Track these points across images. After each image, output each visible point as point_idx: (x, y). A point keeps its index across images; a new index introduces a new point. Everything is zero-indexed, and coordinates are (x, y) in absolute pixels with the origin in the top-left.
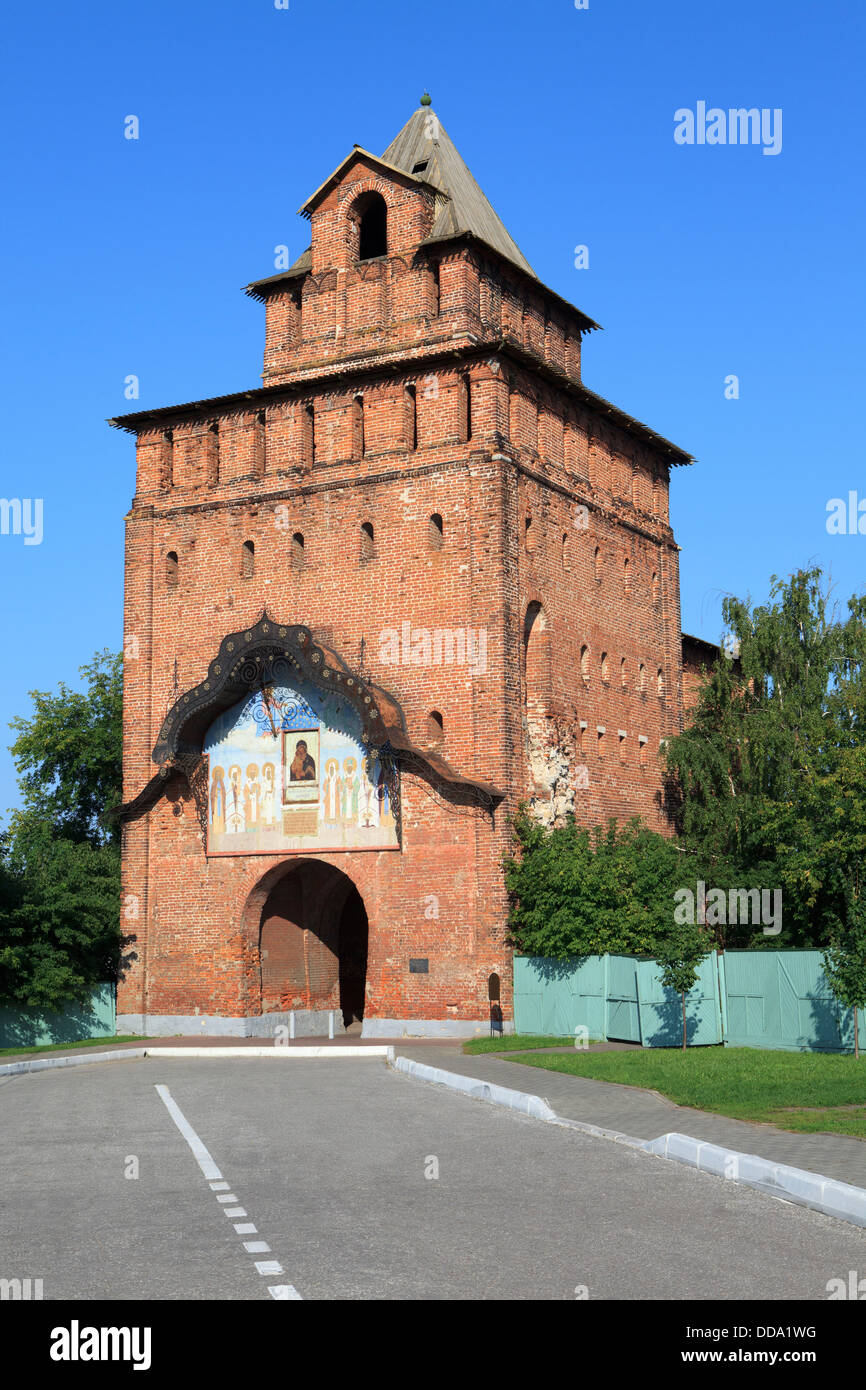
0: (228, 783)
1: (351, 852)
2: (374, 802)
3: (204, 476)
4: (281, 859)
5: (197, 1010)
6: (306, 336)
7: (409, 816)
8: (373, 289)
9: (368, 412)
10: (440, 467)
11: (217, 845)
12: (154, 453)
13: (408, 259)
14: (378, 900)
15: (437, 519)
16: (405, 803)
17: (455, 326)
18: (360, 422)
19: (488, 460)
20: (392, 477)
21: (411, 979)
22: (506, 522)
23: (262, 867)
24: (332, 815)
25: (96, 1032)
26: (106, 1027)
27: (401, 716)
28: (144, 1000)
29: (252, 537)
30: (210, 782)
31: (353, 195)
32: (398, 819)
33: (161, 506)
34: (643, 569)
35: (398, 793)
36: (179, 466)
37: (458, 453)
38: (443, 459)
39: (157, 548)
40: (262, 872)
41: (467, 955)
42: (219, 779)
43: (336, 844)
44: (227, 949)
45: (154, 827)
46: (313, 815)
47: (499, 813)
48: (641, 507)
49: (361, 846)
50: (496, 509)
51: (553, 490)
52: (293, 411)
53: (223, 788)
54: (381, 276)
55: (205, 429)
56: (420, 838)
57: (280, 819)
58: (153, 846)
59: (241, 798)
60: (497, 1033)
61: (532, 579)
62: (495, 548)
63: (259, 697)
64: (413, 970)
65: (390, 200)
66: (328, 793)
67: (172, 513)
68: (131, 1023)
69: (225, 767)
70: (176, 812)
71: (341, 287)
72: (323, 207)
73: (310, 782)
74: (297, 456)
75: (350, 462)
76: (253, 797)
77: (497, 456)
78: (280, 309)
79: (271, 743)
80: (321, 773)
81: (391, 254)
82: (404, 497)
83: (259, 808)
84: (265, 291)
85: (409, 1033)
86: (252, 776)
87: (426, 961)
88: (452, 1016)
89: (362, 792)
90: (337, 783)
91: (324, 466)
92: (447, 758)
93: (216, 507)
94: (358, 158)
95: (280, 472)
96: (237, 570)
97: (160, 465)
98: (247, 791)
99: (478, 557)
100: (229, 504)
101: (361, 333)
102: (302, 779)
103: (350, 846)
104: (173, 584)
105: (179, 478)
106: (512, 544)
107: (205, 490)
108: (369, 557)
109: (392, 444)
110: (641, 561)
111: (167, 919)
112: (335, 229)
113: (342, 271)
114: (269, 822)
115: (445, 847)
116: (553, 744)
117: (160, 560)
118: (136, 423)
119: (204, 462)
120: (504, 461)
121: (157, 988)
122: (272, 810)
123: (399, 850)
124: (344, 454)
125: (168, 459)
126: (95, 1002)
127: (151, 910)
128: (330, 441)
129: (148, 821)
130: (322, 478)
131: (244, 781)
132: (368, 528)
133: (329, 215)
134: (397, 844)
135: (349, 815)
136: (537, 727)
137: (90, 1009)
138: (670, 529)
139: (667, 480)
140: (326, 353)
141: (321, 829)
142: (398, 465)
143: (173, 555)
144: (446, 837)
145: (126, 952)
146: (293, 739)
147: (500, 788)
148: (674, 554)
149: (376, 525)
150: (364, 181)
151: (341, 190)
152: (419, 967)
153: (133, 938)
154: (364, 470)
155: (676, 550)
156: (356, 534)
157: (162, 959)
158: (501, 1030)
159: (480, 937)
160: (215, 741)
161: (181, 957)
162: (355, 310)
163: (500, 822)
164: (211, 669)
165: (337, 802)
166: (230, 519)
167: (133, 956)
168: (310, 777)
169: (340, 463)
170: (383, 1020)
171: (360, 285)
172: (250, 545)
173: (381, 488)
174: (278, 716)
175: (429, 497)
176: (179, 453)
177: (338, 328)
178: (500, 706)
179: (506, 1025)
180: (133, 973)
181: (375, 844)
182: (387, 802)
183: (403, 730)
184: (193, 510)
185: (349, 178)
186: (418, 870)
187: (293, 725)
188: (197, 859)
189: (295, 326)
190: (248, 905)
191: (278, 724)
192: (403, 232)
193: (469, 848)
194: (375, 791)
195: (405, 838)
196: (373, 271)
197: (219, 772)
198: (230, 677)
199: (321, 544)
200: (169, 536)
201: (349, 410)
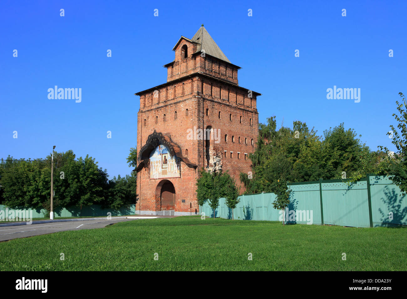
0: (153, 165)
1: (173, 178)
2: (176, 167)
3: (150, 104)
4: (162, 180)
5: (148, 210)
6: (174, 75)
7: (182, 170)
8: (185, 64)
9: (176, 89)
10: (188, 99)
11: (151, 177)
12: (142, 100)
13: (191, 57)
14: (177, 188)
15: (187, 110)
16: (182, 168)
17: (198, 70)
18: (175, 91)
19: (195, 97)
20: (180, 102)
21: (182, 204)
22: (199, 110)
23: (159, 181)
24: (170, 171)
25: (131, 214)
26: (134, 213)
27: (181, 150)
28: (140, 207)
29: (157, 116)
30: (150, 165)
31: (182, 46)
32: (180, 171)
33: (144, 110)
34: (247, 118)
35: (180, 166)
36: (146, 103)
37: (190, 96)
38: (188, 98)
39: (143, 119)
40: (159, 182)
41: (191, 199)
42: (152, 164)
43: (170, 177)
44: (153, 198)
45: (142, 174)
46: (166, 171)
47: (197, 170)
48: (247, 105)
49: (174, 177)
50: (197, 107)
51: (215, 102)
52: (164, 89)
53: (152, 166)
54: (187, 61)
55: (150, 95)
56: (184, 175)
57: (161, 172)
58: (142, 177)
59: (155, 168)
60: (196, 215)
61: (209, 121)
62: (196, 115)
63: (158, 147)
64: (183, 202)
65: (188, 46)
66: (169, 166)
67: (145, 111)
68: (137, 212)
69: (153, 161)
70: (145, 170)
71: (180, 64)
72: (177, 48)
73: (166, 164)
74: (165, 99)
75: (173, 99)
76: (157, 167)
77: (197, 96)
78: (169, 70)
79: (160, 156)
80: (168, 162)
81: (188, 57)
82: (182, 106)
83: (158, 169)
84: (167, 66)
85: (182, 214)
86: (157, 163)
87: (185, 200)
88: (189, 211)
89: (174, 166)
90: (170, 164)
91: (169, 100)
92: (189, 159)
93: (152, 110)
94: (182, 38)
95: (162, 102)
96: (155, 122)
97: (144, 102)
98: (156, 166)
99: (194, 117)
100: (154, 109)
101: (183, 73)
102: (165, 163)
103: (172, 177)
104: (145, 125)
105: (147, 105)
106: (201, 114)
107: (150, 107)
108: (176, 118)
109: (180, 95)
110: (246, 116)
111: (144, 192)
112: (179, 52)
113: (180, 61)
114: (160, 172)
115: (188, 177)
116: (215, 155)
117: (143, 121)
118: (140, 94)
119: (150, 101)
120: (198, 97)
121: (142, 205)
122: (160, 170)
123: (181, 177)
124: (172, 98)
125: (145, 101)
126: (131, 208)
127: (141, 190)
128: (170, 95)
129: (141, 172)
130: (169, 103)
131: (156, 164)
132: (176, 112)
133: (178, 50)
134: (180, 176)
135: (172, 171)
136: (211, 152)
137: (130, 209)
138: (256, 109)
139: (256, 99)
140: (177, 78)
141: (168, 173)
142: (181, 99)
143: (145, 120)
144: (188, 175)
145: (137, 198)
146: (164, 155)
147: (197, 164)
148: (257, 115)
149: (177, 112)
150: (184, 43)
151: (180, 45)
152: (184, 201)
153: (138, 195)
154: (175, 101)
155: (257, 113)
156: (174, 113)
157: (143, 199)
158: (197, 214)
159: (193, 195)
160: (151, 156)
161: (146, 199)
162: (182, 69)
163: (197, 172)
164: (146, 142)
165: (170, 168)
166: (154, 112)
167: (138, 198)
168: (166, 163)
169: (172, 100)
170: (178, 212)
171: (183, 63)
172: (157, 117)
173: (178, 104)
174: (161, 151)
175: (186, 105)
176: (147, 100)
177: (179, 73)
178: (197, 148)
179: (197, 213)
180: (138, 202)
181: (177, 176)
182: (179, 167)
183: (181, 153)
184: (148, 111)
185: (181, 42)
186: (184, 182)
187: (164, 153)
188: (148, 180)
189: (172, 73)
190: (157, 189)
191: (161, 153)
192: (190, 52)
193: (192, 177)
194: (176, 165)
195: (181, 175)
196: (185, 60)
197: (152, 162)
198: (149, 144)
199: (168, 117)
200: (144, 116)
201: (173, 89)
